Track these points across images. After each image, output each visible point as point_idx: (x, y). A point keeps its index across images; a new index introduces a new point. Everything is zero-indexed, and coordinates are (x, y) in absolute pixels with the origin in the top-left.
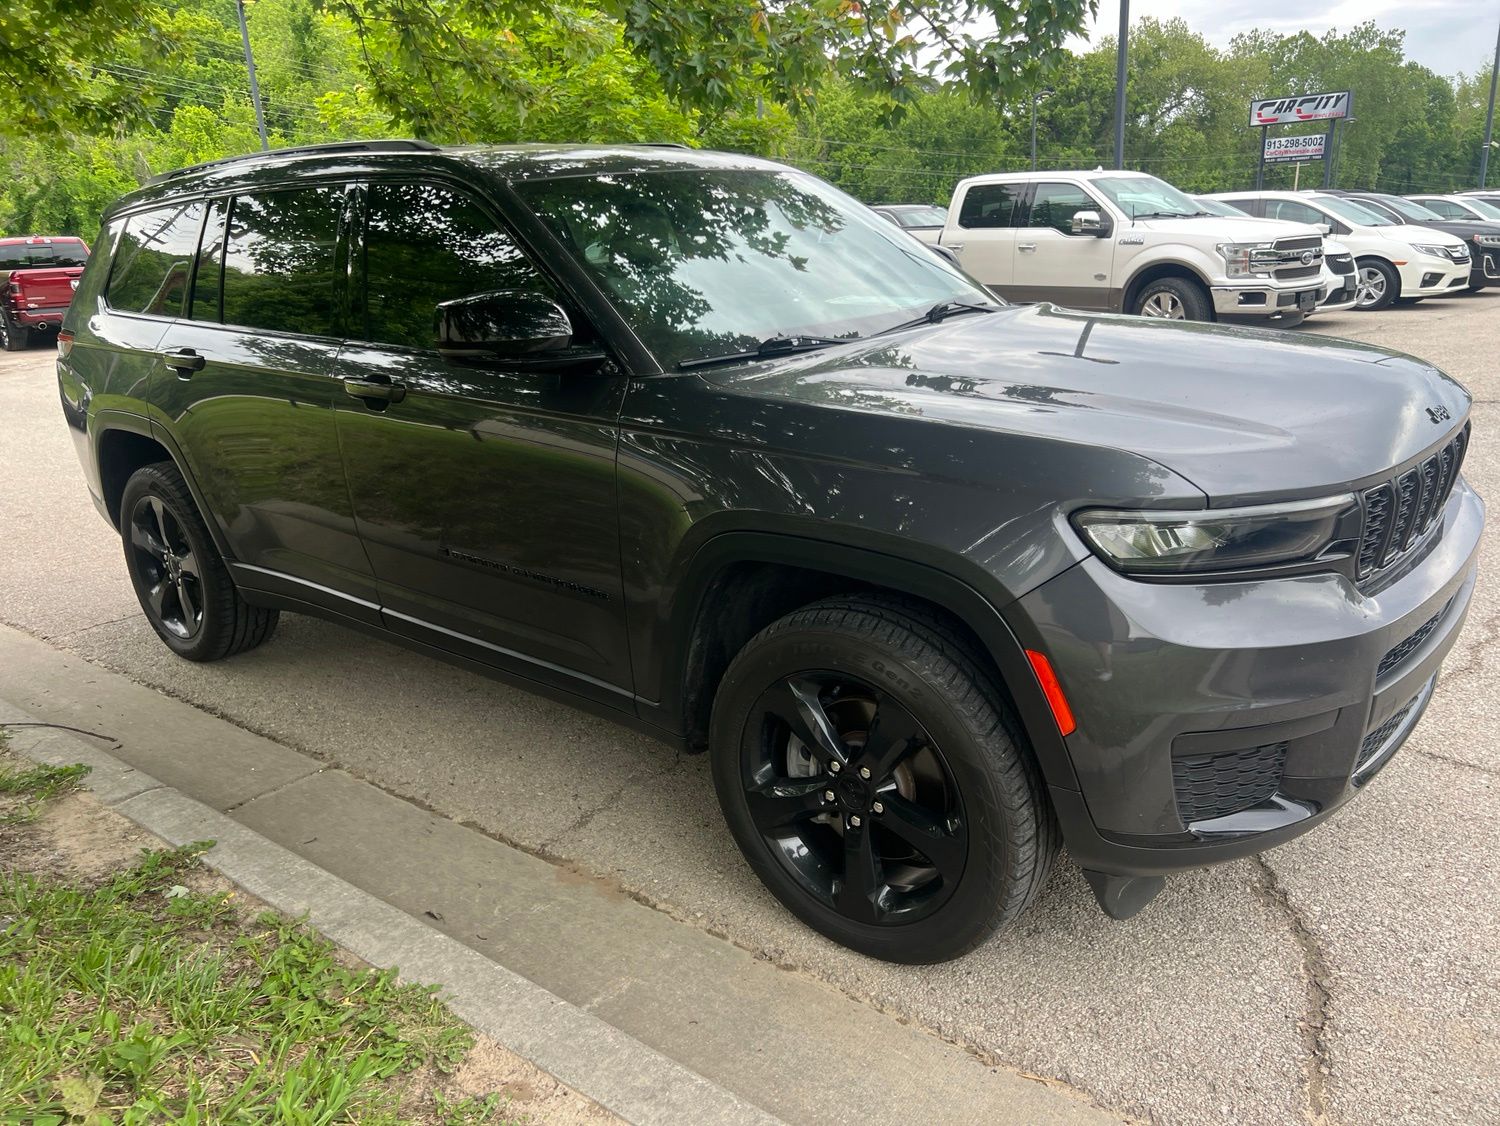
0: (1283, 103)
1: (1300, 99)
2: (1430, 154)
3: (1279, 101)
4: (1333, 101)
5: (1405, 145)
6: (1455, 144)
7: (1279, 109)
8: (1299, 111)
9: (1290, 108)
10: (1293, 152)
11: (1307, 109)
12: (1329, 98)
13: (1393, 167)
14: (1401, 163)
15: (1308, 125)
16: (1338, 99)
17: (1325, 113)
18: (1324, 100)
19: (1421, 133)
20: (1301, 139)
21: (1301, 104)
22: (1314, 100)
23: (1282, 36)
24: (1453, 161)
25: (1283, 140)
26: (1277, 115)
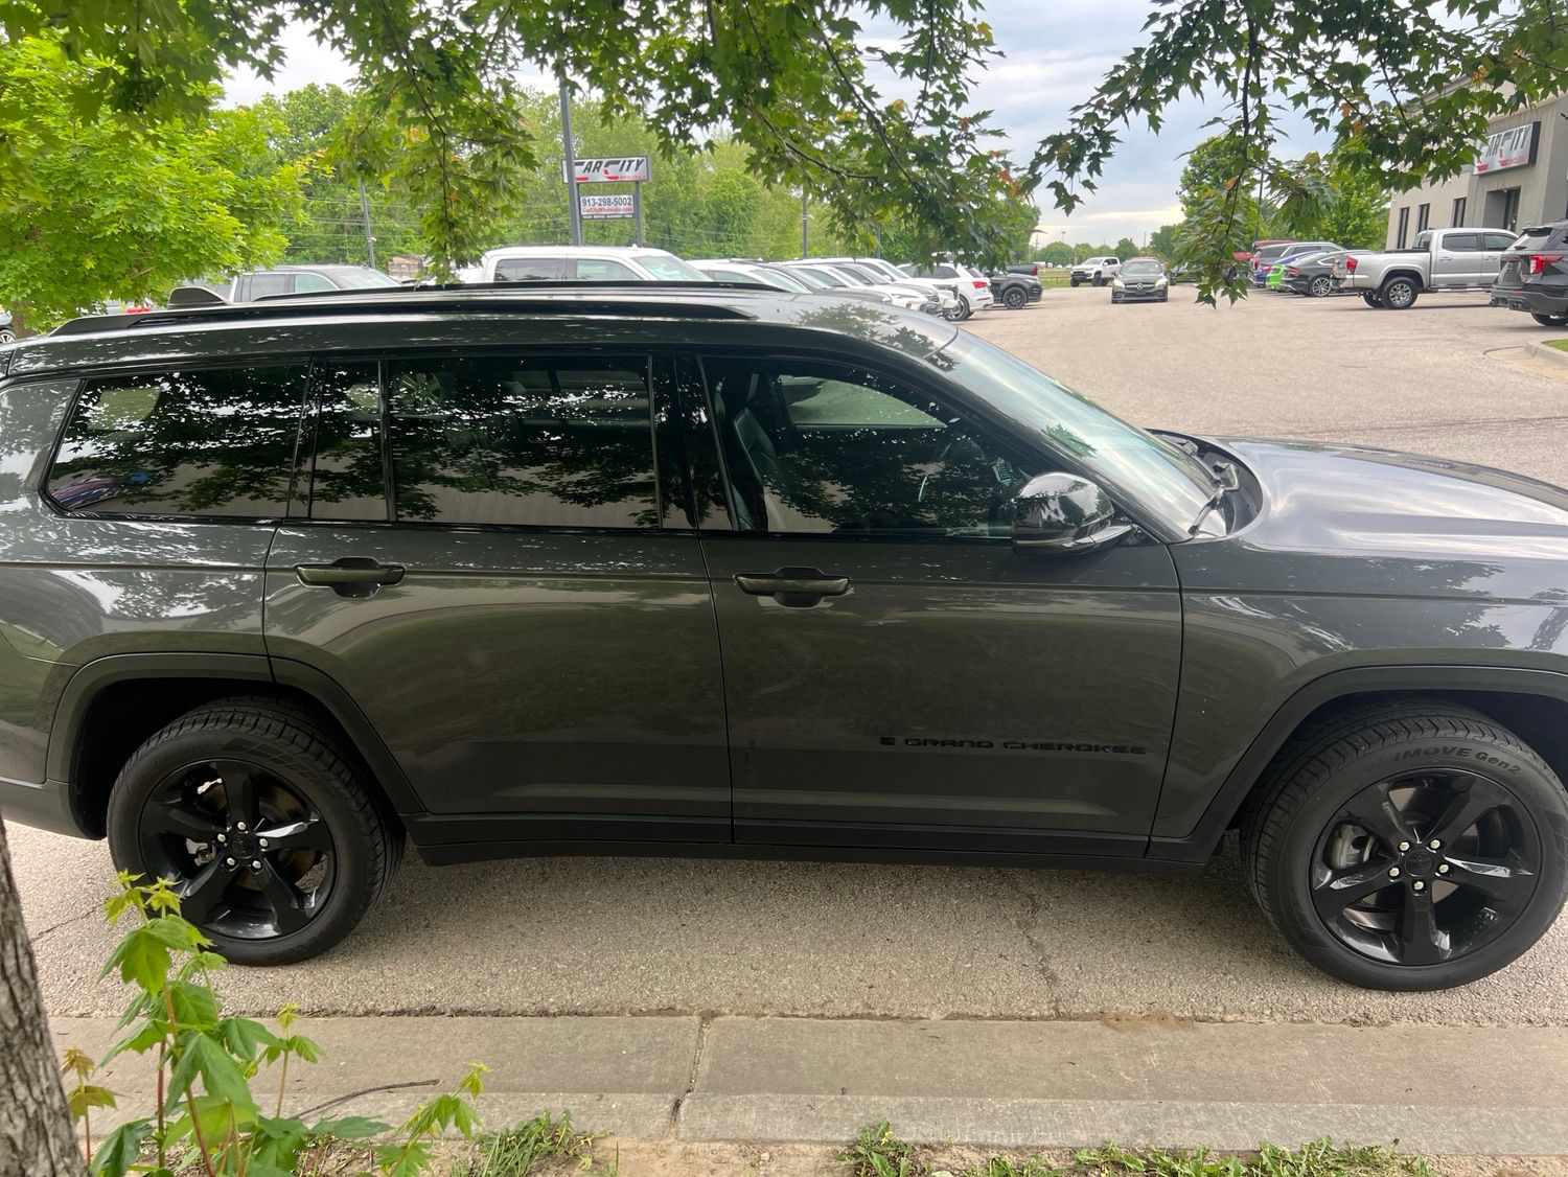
0: (591, 163)
1: (605, 161)
2: (683, 212)
3: (587, 161)
4: (634, 164)
5: (664, 203)
6: (701, 203)
7: (589, 169)
8: (606, 172)
9: (597, 168)
10: (607, 210)
11: (613, 170)
12: (630, 162)
13: (656, 222)
14: (662, 219)
15: (616, 186)
16: (639, 163)
17: (630, 175)
18: (627, 164)
19: (675, 192)
20: (612, 198)
21: (606, 166)
22: (618, 162)
23: (543, 93)
24: (702, 218)
25: (597, 198)
26: (586, 174)
